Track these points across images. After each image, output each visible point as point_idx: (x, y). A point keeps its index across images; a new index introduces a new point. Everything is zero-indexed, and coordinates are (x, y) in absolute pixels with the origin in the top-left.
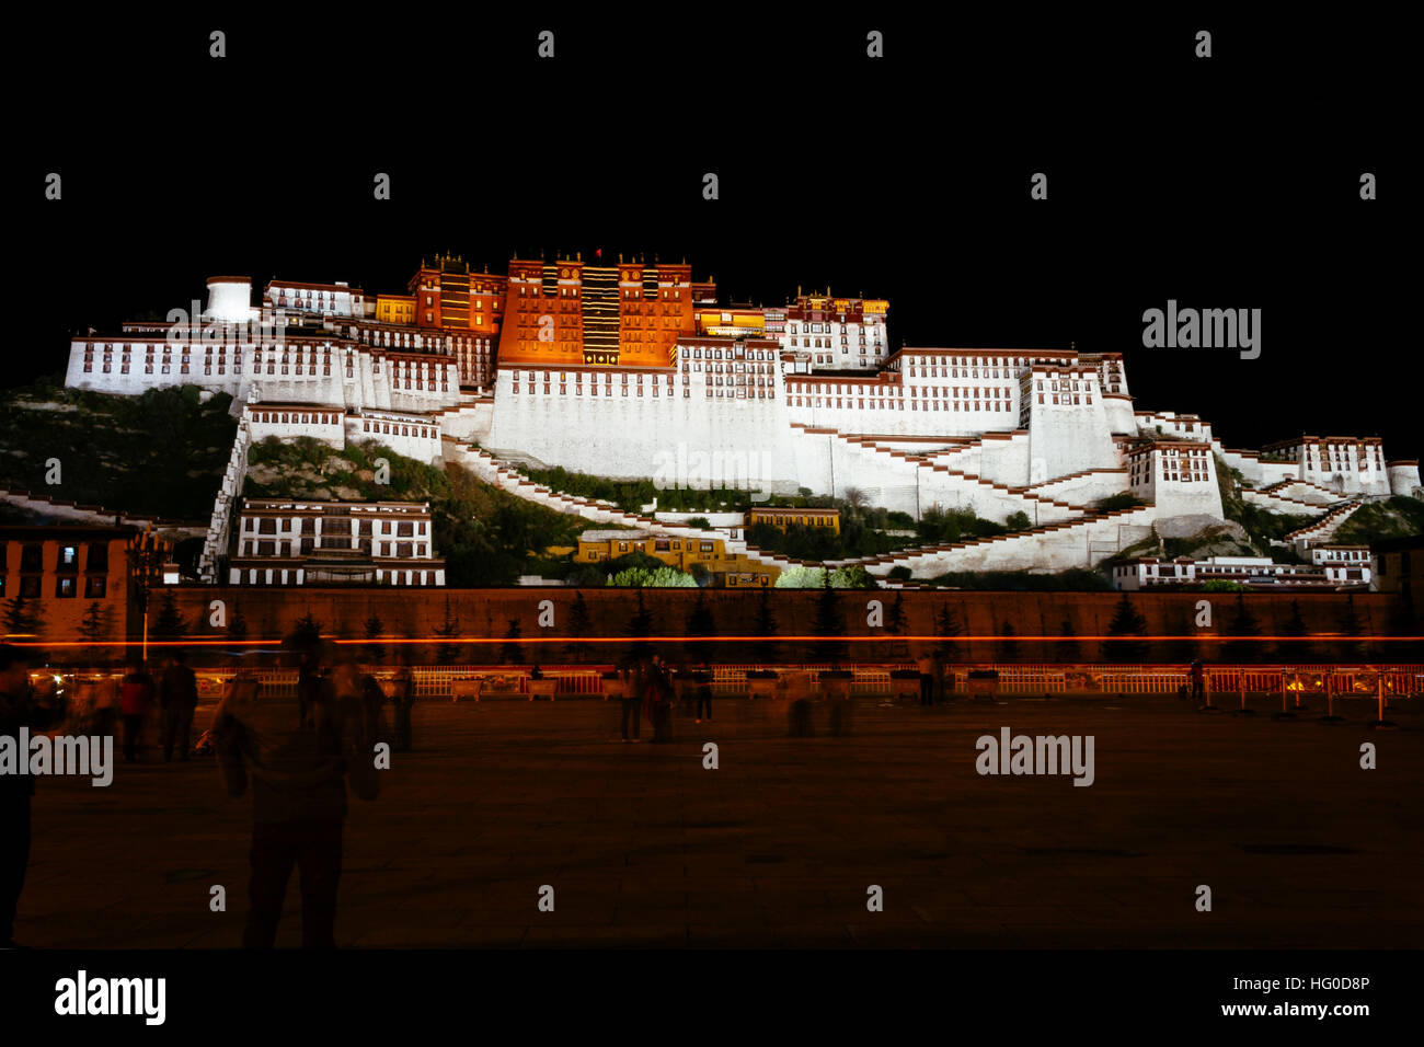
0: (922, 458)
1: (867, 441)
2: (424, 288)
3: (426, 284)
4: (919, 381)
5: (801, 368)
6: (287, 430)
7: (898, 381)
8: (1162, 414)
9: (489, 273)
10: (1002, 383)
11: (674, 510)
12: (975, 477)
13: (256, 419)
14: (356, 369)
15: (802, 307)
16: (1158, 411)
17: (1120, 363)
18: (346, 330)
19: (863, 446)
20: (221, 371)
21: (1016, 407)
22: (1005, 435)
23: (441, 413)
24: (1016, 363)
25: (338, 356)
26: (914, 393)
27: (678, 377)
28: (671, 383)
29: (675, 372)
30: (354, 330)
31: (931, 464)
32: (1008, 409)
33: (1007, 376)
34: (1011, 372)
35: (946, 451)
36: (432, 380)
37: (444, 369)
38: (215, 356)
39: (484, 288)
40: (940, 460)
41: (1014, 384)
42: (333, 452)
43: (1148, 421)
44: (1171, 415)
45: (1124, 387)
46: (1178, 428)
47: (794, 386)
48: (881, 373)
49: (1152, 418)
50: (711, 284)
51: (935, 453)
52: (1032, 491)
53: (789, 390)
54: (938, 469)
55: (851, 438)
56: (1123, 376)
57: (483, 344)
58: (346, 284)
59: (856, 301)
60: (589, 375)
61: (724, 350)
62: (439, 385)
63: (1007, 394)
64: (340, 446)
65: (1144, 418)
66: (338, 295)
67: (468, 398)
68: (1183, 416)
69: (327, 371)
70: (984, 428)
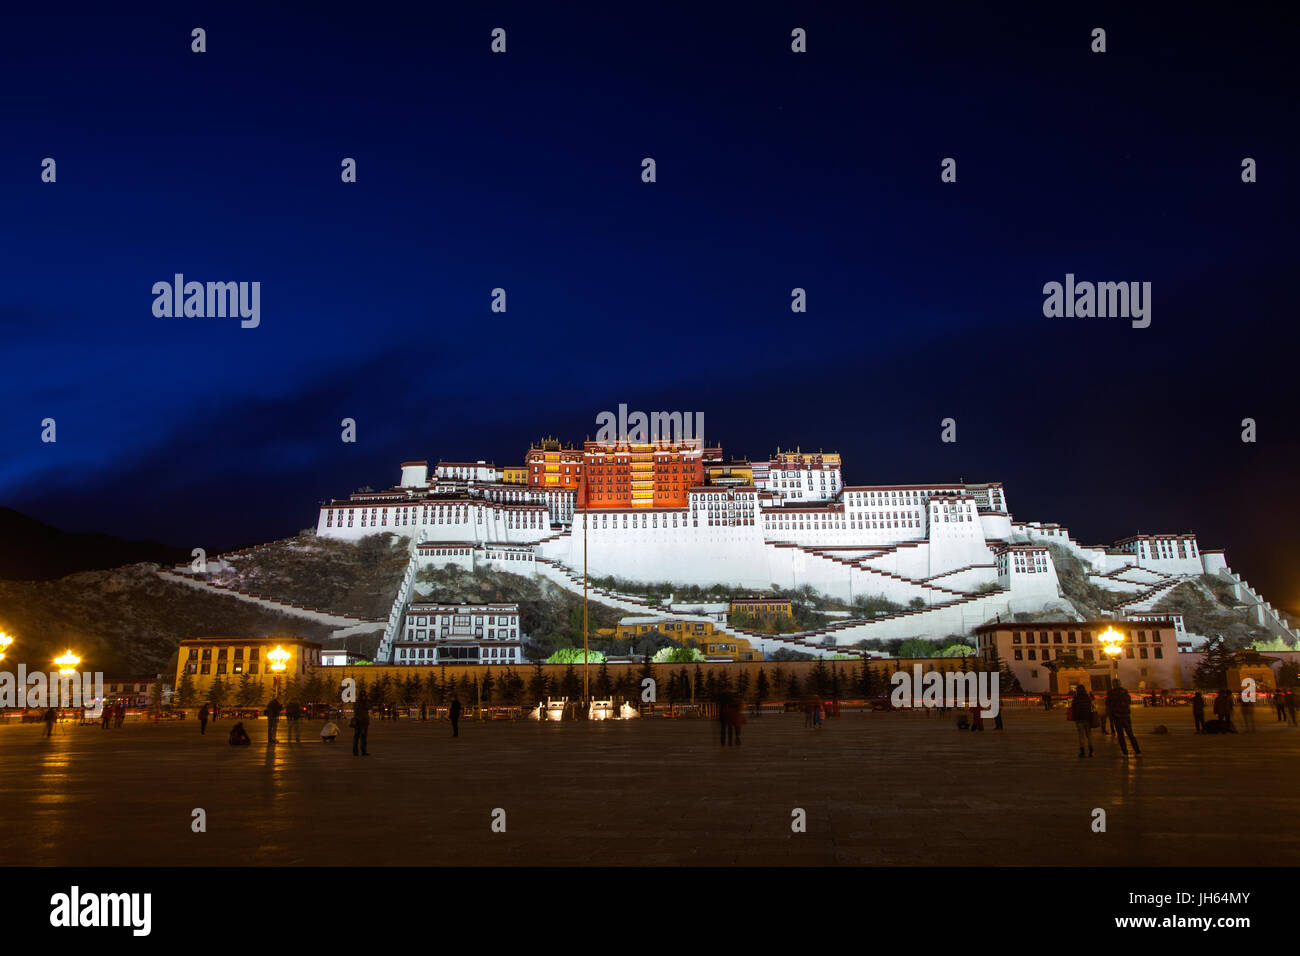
0: (855, 563)
1: (816, 551)
2: (532, 462)
3: (534, 458)
4: (856, 509)
5: (777, 502)
6: (440, 561)
7: (841, 509)
8: (1031, 524)
9: (575, 449)
10: (913, 508)
11: (684, 602)
12: (889, 574)
13: (421, 554)
14: (484, 519)
15: (780, 461)
16: (1028, 522)
17: (1001, 491)
18: (482, 492)
19: (815, 555)
20: (405, 523)
21: (923, 523)
22: (912, 544)
23: (537, 544)
24: (922, 494)
25: (473, 510)
26: (852, 517)
27: (690, 515)
28: (685, 517)
29: (688, 510)
30: (487, 492)
31: (860, 566)
32: (918, 526)
33: (916, 503)
34: (919, 500)
35: (872, 557)
36: (533, 521)
37: (541, 514)
38: (402, 514)
39: (571, 459)
40: (868, 563)
41: (920, 508)
42: (466, 572)
43: (1021, 529)
44: (1038, 525)
45: (1004, 507)
46: (1043, 533)
47: (771, 515)
48: (831, 505)
49: (1024, 527)
50: (719, 449)
51: (864, 559)
52: (930, 582)
53: (767, 518)
54: (865, 569)
55: (807, 549)
56: (1003, 499)
57: (569, 496)
58: (484, 462)
59: (816, 456)
60: (632, 515)
61: (720, 494)
62: (537, 524)
63: (917, 515)
64: (470, 569)
65: (1018, 527)
66: (479, 469)
67: (556, 533)
68: (1047, 525)
69: (465, 521)
70: (902, 539)
